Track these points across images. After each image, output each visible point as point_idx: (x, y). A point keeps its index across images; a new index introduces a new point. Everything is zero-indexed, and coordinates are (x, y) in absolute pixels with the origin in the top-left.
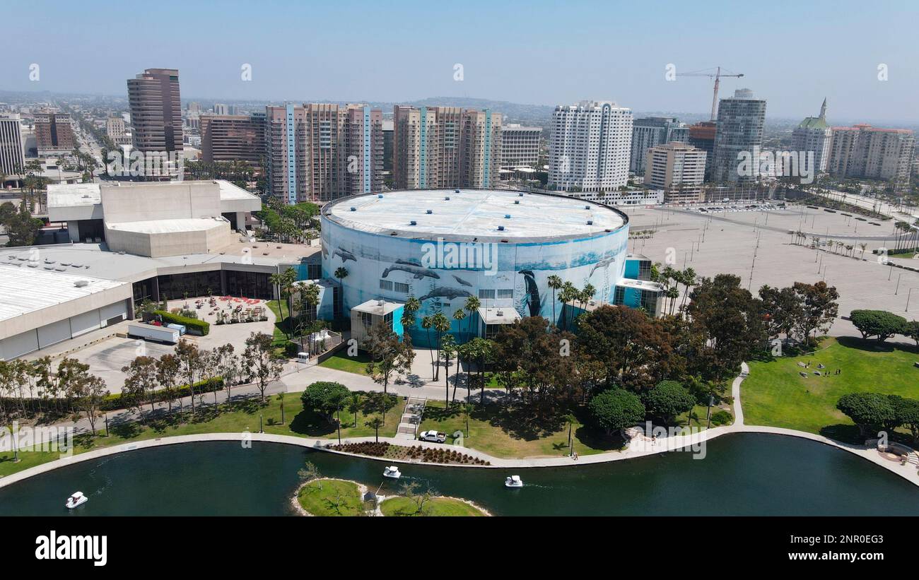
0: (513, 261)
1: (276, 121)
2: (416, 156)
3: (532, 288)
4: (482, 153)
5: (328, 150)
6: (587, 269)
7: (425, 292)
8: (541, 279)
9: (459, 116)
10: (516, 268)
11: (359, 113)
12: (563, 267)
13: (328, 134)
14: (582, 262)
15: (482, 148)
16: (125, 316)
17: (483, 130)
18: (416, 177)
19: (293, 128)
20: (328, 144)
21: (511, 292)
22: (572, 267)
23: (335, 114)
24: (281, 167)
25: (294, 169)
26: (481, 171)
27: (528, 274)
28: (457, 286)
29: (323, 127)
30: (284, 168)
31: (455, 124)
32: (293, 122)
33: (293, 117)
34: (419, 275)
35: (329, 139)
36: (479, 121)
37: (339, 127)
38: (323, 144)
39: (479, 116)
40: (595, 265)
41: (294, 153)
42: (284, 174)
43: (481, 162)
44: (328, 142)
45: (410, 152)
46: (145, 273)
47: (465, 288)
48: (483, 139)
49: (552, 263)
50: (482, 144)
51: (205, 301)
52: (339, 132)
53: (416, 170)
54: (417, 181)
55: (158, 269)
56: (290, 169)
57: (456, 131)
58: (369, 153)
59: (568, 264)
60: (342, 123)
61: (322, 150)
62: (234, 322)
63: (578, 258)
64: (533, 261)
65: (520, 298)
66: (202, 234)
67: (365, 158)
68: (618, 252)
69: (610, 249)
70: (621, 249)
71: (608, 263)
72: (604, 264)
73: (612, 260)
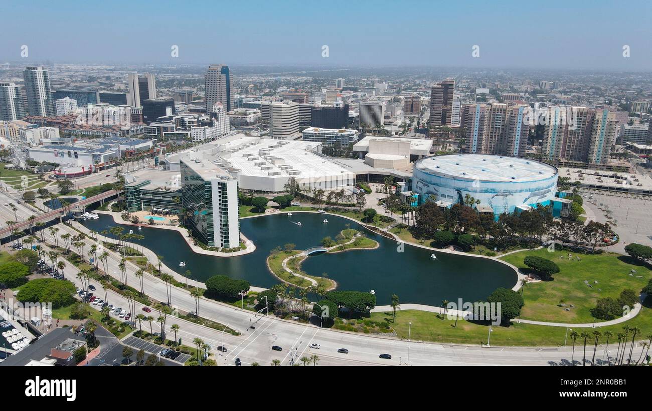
0: (453, 185)
1: (471, 113)
2: (549, 135)
3: (460, 197)
4: (597, 136)
5: (499, 128)
6: (491, 195)
7: (426, 192)
8: (464, 194)
9: (586, 114)
10: (454, 188)
11: (516, 110)
12: (475, 192)
13: (500, 120)
14: (486, 191)
15: (598, 133)
16: (353, 184)
17: (600, 122)
18: (548, 147)
19: (479, 117)
20: (500, 125)
21: (452, 197)
22: (480, 192)
23: (505, 110)
24: (470, 135)
25: (477, 137)
26: (596, 147)
27: (459, 191)
28: (434, 191)
29: (498, 116)
30: (471, 136)
31: (583, 118)
32: (479, 114)
33: (479, 111)
34: (425, 185)
35: (500, 123)
36: (597, 117)
37: (507, 117)
38: (496, 125)
39: (597, 114)
40: (495, 194)
41: (477, 129)
42: (471, 139)
43: (597, 142)
44: (499, 124)
45: (546, 133)
46: (364, 172)
47: (436, 192)
48: (599, 128)
49: (470, 189)
50: (598, 131)
51: (376, 184)
52: (506, 119)
53: (548, 143)
54: (548, 149)
55: (369, 171)
56: (474, 137)
57: (583, 122)
58: (520, 132)
59: (478, 190)
60: (509, 114)
61: (496, 128)
62: (381, 192)
63: (484, 189)
64: (461, 187)
65: (455, 200)
66: (391, 162)
67: (517, 134)
68: (516, 192)
69: (508, 189)
70: (521, 191)
71: (506, 195)
72: (503, 195)
73: (510, 194)
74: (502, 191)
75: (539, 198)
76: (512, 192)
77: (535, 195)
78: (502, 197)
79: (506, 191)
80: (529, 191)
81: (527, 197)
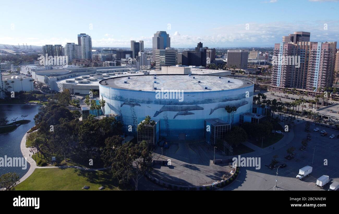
6: (120, 103)
11: (315, 45)
19: (282, 53)
22: (112, 99)
23: (309, 47)
29: (302, 52)
33: (282, 48)
40: (123, 102)
63: (114, 96)
68: (143, 102)
69: (134, 98)
70: (149, 102)
71: (133, 105)
72: (129, 104)
73: (137, 105)
74: (129, 100)
75: (177, 115)
76: (138, 102)
77: (170, 109)
78: (129, 107)
79: (132, 100)
80: (161, 104)
81: (159, 110)
